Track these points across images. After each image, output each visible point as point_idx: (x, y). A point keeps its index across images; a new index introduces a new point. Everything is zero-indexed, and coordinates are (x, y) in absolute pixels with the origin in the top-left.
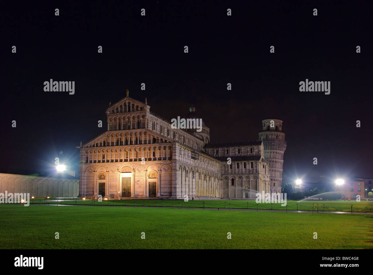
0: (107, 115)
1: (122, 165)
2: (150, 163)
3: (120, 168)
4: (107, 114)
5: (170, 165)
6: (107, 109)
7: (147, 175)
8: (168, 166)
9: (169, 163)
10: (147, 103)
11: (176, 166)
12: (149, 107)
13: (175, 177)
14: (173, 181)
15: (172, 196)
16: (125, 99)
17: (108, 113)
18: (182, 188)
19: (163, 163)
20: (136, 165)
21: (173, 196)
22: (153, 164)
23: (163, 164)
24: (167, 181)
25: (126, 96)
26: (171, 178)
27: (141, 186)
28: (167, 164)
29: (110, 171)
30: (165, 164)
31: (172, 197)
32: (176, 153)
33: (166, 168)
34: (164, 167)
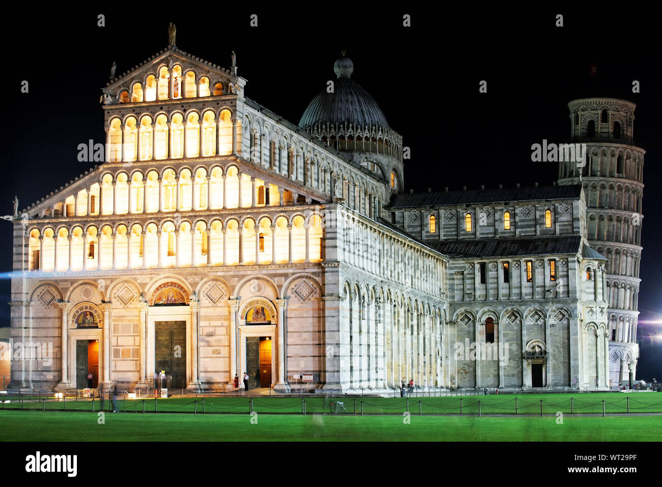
0: (104, 107)
1: (153, 281)
2: (249, 273)
3: (149, 290)
4: (103, 104)
5: (317, 279)
6: (106, 86)
7: (240, 314)
8: (312, 283)
9: (313, 273)
10: (236, 68)
11: (336, 284)
12: (242, 82)
13: (335, 320)
14: (327, 334)
15: (324, 383)
16: (167, 54)
17: (108, 100)
18: (351, 356)
19: (293, 274)
20: (202, 279)
21: (330, 383)
22: (260, 276)
23: (294, 277)
24: (305, 335)
25: (168, 44)
26: (319, 322)
27: (219, 353)
28: (307, 277)
29: (113, 300)
30: (299, 277)
31: (326, 387)
32: (335, 238)
33: (305, 291)
34: (296, 285)
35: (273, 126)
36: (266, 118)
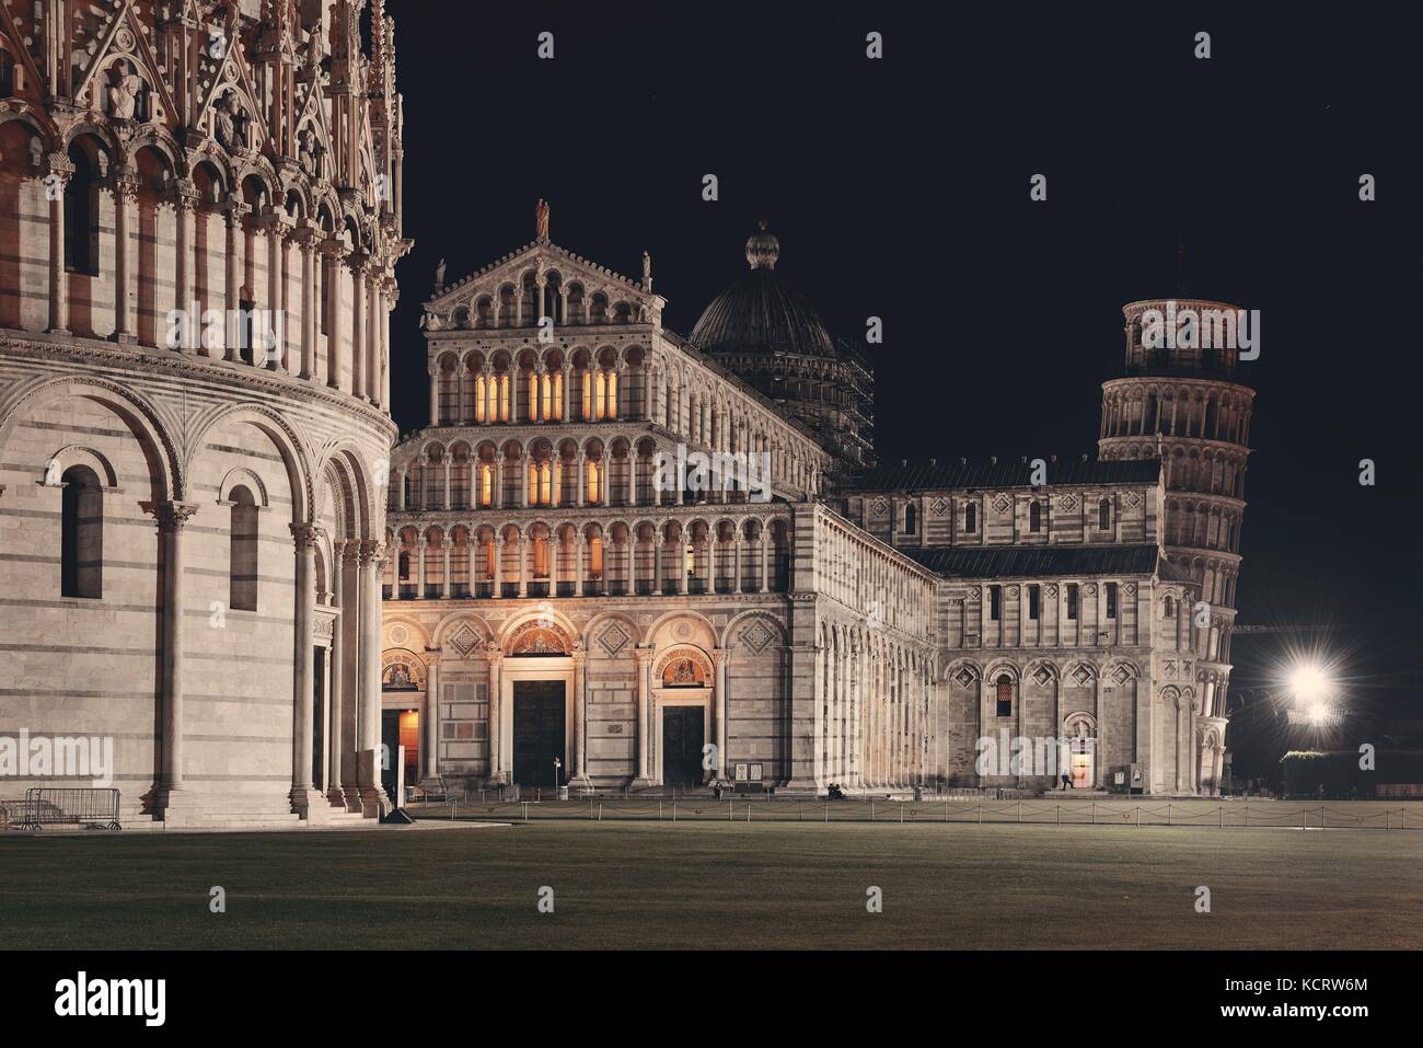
0: (426, 335)
1: (512, 616)
2: (671, 607)
3: (505, 631)
4: (425, 329)
5: (780, 618)
6: (430, 300)
7: (654, 670)
8: (770, 624)
9: (773, 610)
10: (651, 279)
11: (811, 626)
12: (659, 303)
13: (808, 682)
14: (794, 703)
15: (789, 778)
16: (535, 252)
17: (435, 323)
18: (825, 737)
19: (741, 610)
20: (593, 616)
21: (798, 779)
22: (688, 612)
23: (743, 614)
24: (761, 705)
25: (536, 235)
26: (782, 685)
27: (620, 731)
28: (763, 615)
29: (444, 647)
30: (751, 615)
31: (791, 784)
32: (810, 557)
33: (759, 637)
34: (745, 628)
35: (695, 370)
36: (687, 359)
